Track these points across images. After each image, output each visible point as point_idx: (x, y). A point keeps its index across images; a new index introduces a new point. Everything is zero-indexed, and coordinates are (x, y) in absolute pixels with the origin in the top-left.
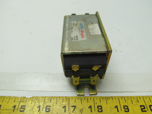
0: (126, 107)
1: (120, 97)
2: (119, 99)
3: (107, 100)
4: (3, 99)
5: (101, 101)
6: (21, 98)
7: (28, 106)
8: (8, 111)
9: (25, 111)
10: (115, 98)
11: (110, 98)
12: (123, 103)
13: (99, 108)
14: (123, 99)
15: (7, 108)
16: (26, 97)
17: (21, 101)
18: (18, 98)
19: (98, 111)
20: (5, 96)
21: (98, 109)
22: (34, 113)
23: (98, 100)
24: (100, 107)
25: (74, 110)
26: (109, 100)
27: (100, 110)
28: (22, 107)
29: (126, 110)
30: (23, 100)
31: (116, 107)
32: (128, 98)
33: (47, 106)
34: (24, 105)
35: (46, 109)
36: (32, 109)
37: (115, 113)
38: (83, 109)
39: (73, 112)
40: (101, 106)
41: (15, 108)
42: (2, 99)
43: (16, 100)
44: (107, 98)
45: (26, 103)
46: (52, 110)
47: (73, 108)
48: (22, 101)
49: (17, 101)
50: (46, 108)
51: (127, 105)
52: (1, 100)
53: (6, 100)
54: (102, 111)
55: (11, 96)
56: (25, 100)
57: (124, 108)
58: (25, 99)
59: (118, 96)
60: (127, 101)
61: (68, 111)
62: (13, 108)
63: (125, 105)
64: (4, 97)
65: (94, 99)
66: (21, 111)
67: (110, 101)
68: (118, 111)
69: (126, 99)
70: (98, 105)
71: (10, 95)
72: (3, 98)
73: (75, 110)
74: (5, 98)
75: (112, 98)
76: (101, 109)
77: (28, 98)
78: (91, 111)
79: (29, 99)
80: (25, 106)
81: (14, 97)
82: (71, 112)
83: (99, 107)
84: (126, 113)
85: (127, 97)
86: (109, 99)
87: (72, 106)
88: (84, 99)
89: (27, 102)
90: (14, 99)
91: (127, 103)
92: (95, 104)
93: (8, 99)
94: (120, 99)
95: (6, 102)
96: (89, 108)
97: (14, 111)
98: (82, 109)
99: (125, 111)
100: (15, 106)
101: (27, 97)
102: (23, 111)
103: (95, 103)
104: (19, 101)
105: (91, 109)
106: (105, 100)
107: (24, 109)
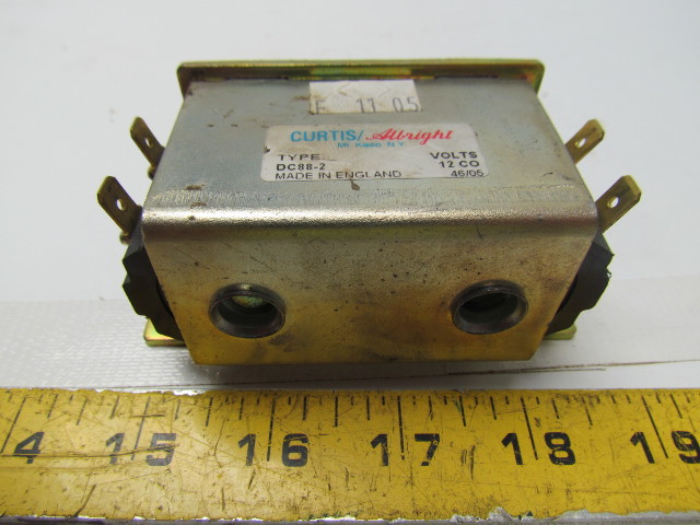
0: (687, 441)
1: (649, 392)
2: (645, 404)
3: (587, 404)
4: (51, 402)
5: (561, 412)
6: (145, 398)
7: (186, 434)
8: (81, 463)
9: (172, 464)
10: (627, 395)
11: (603, 399)
12: (668, 423)
13: (556, 446)
14: (667, 401)
15: (77, 449)
16: (172, 394)
17: (149, 413)
18: (131, 396)
19: (553, 458)
20: (63, 391)
21: (551, 451)
22: (225, 469)
23: (542, 406)
24: (560, 442)
25: (430, 454)
26: (600, 406)
27: (564, 454)
28: (159, 442)
29: (687, 454)
30: (161, 407)
31: (638, 438)
32: (689, 396)
33: (289, 437)
34: (168, 432)
35: (287, 449)
36: (212, 452)
37: (636, 467)
38: (474, 448)
39: (425, 464)
40: (564, 436)
41: (118, 447)
42: (44, 400)
43: (123, 407)
44: (586, 399)
45: (176, 423)
46: (315, 457)
47: (426, 445)
48: (155, 412)
49: (127, 415)
50: (286, 444)
51: (690, 430)
52: (43, 407)
53: (67, 408)
54: (570, 460)
55: (92, 390)
56: (169, 405)
57: (678, 445)
58: (171, 404)
59: (639, 390)
60: (685, 409)
61: (403, 458)
62: (108, 444)
63: (677, 428)
64: (56, 394)
65: (522, 400)
66: (151, 461)
67: (602, 411)
68: (651, 459)
69: (681, 401)
70: (546, 430)
71: (89, 385)
72: (48, 399)
73: (436, 454)
74: (63, 399)
75: (612, 395)
76: (566, 447)
77: (186, 395)
78: (519, 460)
79: (192, 401)
80: (172, 436)
81: (109, 392)
82: (417, 464)
83: (554, 441)
84: (691, 466)
85: (685, 394)
86: (599, 400)
87: (420, 437)
88: (473, 404)
89: (183, 417)
90: (110, 401)
91: (685, 420)
92: (533, 427)
93: (76, 406)
94: (652, 401)
95: (66, 417)
96: (505, 442)
97: (113, 462)
98: (469, 449)
99: (683, 458)
100: (118, 437)
101: (176, 393)
102: (167, 461)
103: (532, 422)
104: (139, 410)
105: (516, 448)
106: (578, 404)
107: (170, 450)
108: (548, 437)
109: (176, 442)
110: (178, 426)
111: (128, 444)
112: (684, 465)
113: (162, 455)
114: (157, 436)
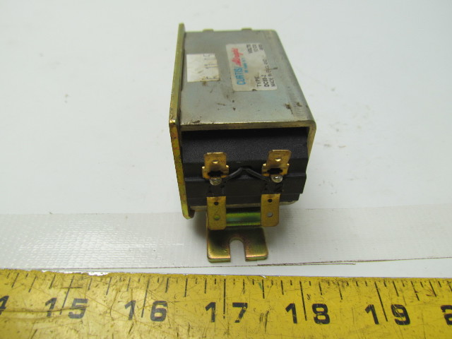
0: (401, 311)
1: (379, 279)
2: (377, 287)
3: (340, 286)
4: (14, 278)
5: (323, 291)
6: (71, 277)
7: (94, 300)
8: (30, 316)
9: (84, 318)
10: (366, 281)
11: (350, 283)
12: (389, 299)
13: (319, 312)
14: (390, 285)
15: (28, 307)
16: (87, 274)
17: (73, 286)
18: (63, 275)
19: (316, 320)
20: (22, 271)
21: (315, 315)
22: (115, 322)
23: (312, 287)
24: (322, 310)
25: (241, 315)
26: (348, 288)
27: (323, 318)
28: (77, 304)
29: (400, 319)
30: (80, 282)
31: (370, 308)
32: (404, 282)
33: (156, 303)
34: (83, 298)
35: (154, 310)
36: (109, 311)
37: (367, 327)
38: (268, 312)
39: (237, 321)
40: (324, 306)
41: (52, 307)
42: (10, 276)
43: (57, 282)
44: (340, 283)
45: (88, 293)
46: (171, 315)
47: (239, 310)
48: (76, 285)
49: (59, 287)
50: (153, 308)
51: (403, 304)
52: (10, 281)
53: (24, 281)
54: (327, 321)
55: (40, 270)
56: (86, 281)
57: (394, 313)
58: (86, 280)
59: (373, 278)
60: (401, 291)
61: (224, 317)
62: (46, 304)
63: (395, 302)
64: (18, 272)
65: (300, 283)
66: (71, 316)
67: (349, 291)
68: (376, 322)
69: (399, 285)
70: (313, 301)
71: (40, 267)
72: (13, 275)
73: (244, 315)
74: (22, 276)
75: (356, 281)
76: (325, 313)
77: (96, 276)
78: (295, 320)
79: (99, 279)
80: (85, 301)
81: (50, 272)
82: (232, 322)
83: (318, 309)
84: (402, 327)
85: (402, 281)
86: (348, 284)
87: (236, 305)
88: (270, 284)
89: (93, 289)
90: (49, 278)
91: (400, 298)
92: (306, 300)
93: (30, 280)
94: (381, 285)
95: (23, 287)
96: (288, 309)
97: (49, 315)
98: (265, 313)
99: (397, 322)
100: (53, 301)
101: (90, 274)
102: (81, 316)
103: (305, 297)
104: (67, 284)
105: (294, 313)
106: (335, 286)
107: (83, 309)
108: (314, 307)
109: (87, 305)
110: (89, 295)
111: (59, 304)
112: (397, 326)
113: (79, 312)
114: (76, 300)
